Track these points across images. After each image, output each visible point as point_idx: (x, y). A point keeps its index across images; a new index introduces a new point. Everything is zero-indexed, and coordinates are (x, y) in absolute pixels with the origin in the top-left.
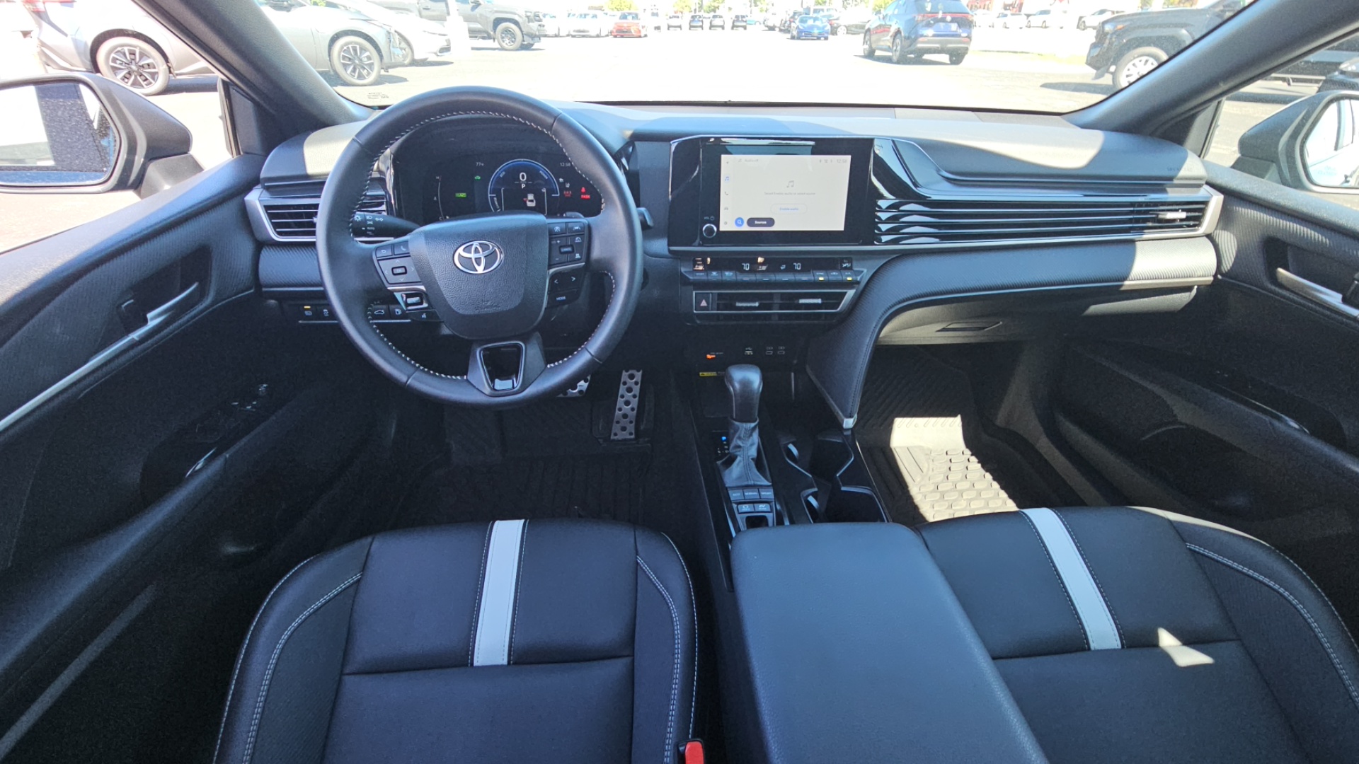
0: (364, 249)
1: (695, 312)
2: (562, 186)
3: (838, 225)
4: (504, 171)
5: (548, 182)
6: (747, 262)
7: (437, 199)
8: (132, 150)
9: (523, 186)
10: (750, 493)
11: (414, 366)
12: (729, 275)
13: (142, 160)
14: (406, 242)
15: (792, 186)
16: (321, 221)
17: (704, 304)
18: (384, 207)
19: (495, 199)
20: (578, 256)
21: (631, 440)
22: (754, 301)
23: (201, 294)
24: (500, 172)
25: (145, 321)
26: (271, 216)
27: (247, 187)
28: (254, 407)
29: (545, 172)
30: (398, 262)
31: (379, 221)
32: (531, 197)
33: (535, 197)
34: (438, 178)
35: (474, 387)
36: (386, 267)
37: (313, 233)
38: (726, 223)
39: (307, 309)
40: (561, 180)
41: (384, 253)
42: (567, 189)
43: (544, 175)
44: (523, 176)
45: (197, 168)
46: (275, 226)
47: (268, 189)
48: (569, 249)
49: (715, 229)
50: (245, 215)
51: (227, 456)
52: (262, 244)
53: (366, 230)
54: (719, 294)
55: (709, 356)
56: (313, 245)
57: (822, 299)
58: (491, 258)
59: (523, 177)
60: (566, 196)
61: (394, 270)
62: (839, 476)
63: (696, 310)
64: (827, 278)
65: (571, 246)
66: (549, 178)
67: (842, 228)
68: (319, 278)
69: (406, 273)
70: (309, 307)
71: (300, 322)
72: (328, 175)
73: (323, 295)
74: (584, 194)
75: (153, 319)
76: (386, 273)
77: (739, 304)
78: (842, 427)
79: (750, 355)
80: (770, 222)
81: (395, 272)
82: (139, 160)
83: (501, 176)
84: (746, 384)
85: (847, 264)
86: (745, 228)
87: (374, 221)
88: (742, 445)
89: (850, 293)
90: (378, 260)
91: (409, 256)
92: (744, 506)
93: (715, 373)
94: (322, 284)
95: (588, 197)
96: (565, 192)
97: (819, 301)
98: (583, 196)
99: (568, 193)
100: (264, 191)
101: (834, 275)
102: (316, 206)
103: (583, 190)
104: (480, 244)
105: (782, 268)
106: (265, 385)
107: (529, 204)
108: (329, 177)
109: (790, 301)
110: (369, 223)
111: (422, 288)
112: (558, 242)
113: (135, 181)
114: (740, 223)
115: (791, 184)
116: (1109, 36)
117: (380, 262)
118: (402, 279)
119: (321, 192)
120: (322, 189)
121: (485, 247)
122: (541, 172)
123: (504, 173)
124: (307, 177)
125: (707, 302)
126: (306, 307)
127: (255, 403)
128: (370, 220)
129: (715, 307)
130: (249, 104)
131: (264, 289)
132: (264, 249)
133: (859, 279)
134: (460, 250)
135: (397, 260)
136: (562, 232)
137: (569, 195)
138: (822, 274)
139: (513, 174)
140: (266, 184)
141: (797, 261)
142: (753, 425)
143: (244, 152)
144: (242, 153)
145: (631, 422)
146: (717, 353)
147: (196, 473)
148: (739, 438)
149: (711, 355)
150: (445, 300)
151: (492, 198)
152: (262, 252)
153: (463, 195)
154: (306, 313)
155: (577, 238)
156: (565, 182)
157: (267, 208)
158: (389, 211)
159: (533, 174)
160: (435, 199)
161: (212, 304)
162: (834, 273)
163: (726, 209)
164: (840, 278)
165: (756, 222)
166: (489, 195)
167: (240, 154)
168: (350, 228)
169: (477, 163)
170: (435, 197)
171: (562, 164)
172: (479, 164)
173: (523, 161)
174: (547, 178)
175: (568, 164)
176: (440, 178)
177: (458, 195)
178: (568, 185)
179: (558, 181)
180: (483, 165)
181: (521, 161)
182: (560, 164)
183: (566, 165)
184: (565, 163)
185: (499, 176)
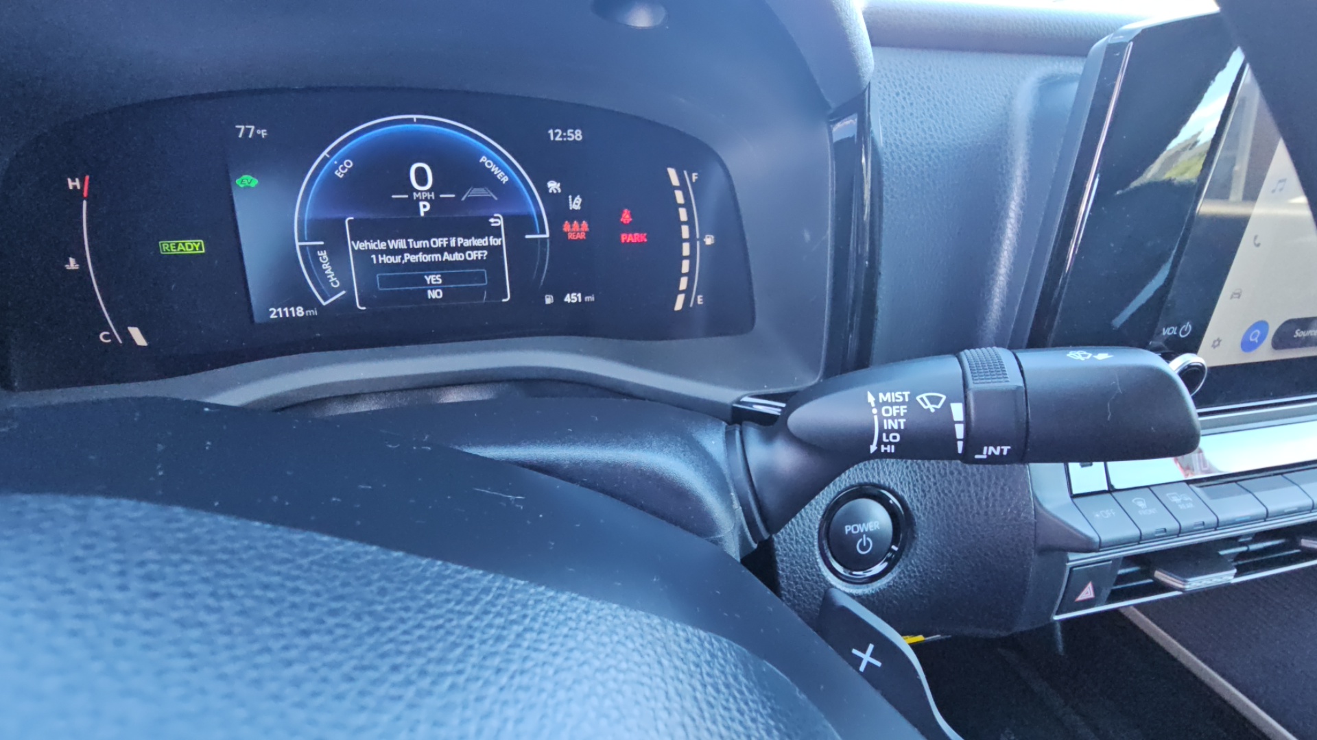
2: (557, 206)
4: (351, 155)
5: (507, 192)
7: (81, 260)
9: (424, 208)
19: (323, 254)
24: (334, 159)
29: (499, 160)
33: (466, 243)
34: (72, 183)
38: (1215, 343)
40: (553, 186)
42: (575, 216)
43: (495, 170)
59: (421, 177)
60: (571, 236)
66: (511, 181)
74: (631, 228)
83: (339, 174)
86: (1265, 353)
95: (641, 237)
96: (567, 226)
98: (625, 237)
99: (576, 231)
103: (626, 217)
114: (1257, 342)
122: (483, 159)
123: (349, 164)
137: (582, 236)
139: (384, 166)
151: (311, 253)
153: (192, 246)
156: (569, 190)
159: (456, 166)
160: (72, 264)
166: (298, 244)
169: (240, 129)
170: (72, 260)
171: (556, 135)
172: (247, 131)
173: (419, 121)
174: (505, 179)
175: (573, 133)
176: (82, 182)
177: (168, 247)
178: (576, 204)
179: (543, 190)
180: (263, 133)
181: (410, 121)
182: (549, 135)
183: (567, 136)
184: (565, 130)
185: (332, 174)
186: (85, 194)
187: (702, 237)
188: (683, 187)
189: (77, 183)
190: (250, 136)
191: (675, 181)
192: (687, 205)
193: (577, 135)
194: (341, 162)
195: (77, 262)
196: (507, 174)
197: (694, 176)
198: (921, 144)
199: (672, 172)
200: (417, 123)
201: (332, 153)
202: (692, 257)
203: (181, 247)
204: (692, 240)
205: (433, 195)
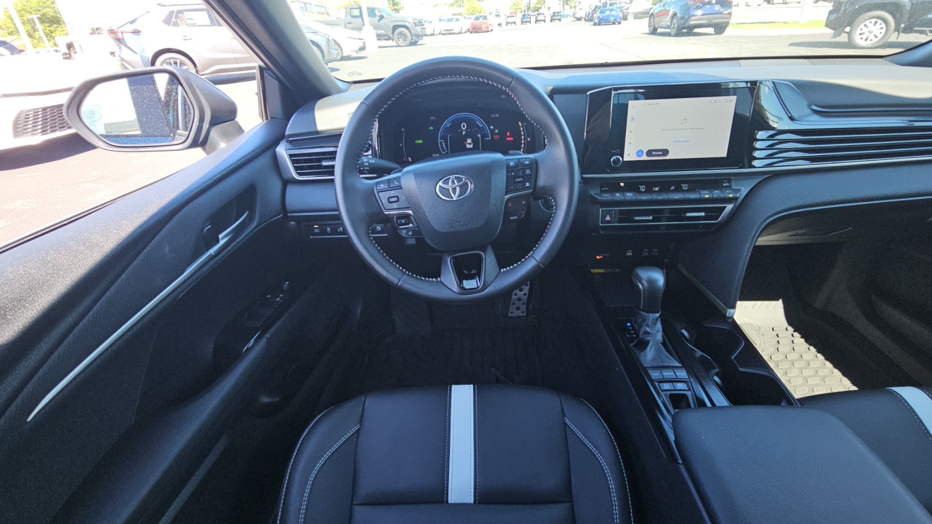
0: (367, 184)
1: (600, 224)
2: (492, 131)
3: (723, 153)
4: (450, 122)
5: (482, 129)
6: (643, 185)
7: (402, 144)
8: (202, 120)
9: (464, 133)
10: (668, 374)
11: (402, 271)
12: (629, 195)
13: (208, 126)
14: (398, 179)
15: (686, 123)
16: (338, 164)
17: (608, 218)
18: (370, 152)
19: (444, 143)
20: (528, 184)
21: (523, 316)
22: (649, 216)
23: (250, 219)
24: (447, 123)
25: (218, 241)
26: (293, 162)
27: (276, 143)
28: (281, 298)
29: (480, 122)
30: (392, 193)
31: (372, 163)
32: (469, 141)
33: (472, 141)
34: (403, 130)
35: (447, 287)
36: (384, 197)
37: (332, 173)
38: (629, 155)
39: (316, 228)
40: (492, 127)
41: (382, 186)
42: (496, 134)
43: (479, 124)
44: (464, 125)
45: (240, 130)
46: (296, 168)
47: (290, 142)
48: (522, 179)
49: (621, 159)
50: (275, 161)
51: (268, 336)
52: (287, 182)
53: (364, 170)
54: (620, 210)
55: (598, 257)
56: (332, 181)
57: (705, 213)
58: (464, 187)
60: (495, 139)
61: (390, 199)
62: (734, 358)
63: (601, 223)
64: (711, 195)
65: (523, 177)
66: (483, 126)
67: (724, 155)
68: (336, 206)
69: (398, 201)
70: (317, 226)
71: (311, 237)
72: (344, 129)
73: (339, 217)
74: (509, 137)
75: (223, 238)
76: (383, 201)
77: (637, 218)
78: (726, 316)
79: (630, 256)
80: (665, 152)
81: (390, 201)
82: (206, 125)
83: (448, 126)
84: (652, 282)
85: (727, 184)
86: (645, 158)
87: (369, 163)
88: (650, 331)
89: (729, 207)
90: (378, 192)
91: (402, 188)
92: (664, 384)
93: (603, 270)
94: (338, 209)
95: (512, 139)
96: (494, 136)
97: (703, 214)
98: (508, 139)
99: (496, 137)
100: (288, 144)
101: (717, 194)
102: (336, 152)
103: (508, 134)
104: (455, 177)
105: (672, 189)
106: (287, 283)
107: (468, 146)
108: (345, 131)
109: (678, 214)
110: (365, 164)
111: (410, 212)
112: (513, 174)
113: (203, 140)
114: (641, 154)
115: (685, 121)
116: (844, 5)
117: (379, 193)
118: (395, 206)
119: (339, 142)
120: (340, 139)
121: (459, 179)
122: (477, 122)
123: (450, 124)
124: (317, 132)
125: (611, 217)
126: (315, 226)
127: (281, 296)
128: (366, 162)
129: (617, 220)
130: (276, 83)
131: (289, 214)
132: (288, 185)
133: (738, 195)
134: (440, 183)
135: (392, 192)
136: (516, 166)
137: (498, 139)
138: (707, 192)
139: (456, 124)
140: (290, 139)
141: (684, 182)
142: (658, 315)
143: (270, 117)
144: (269, 118)
145: (523, 304)
146: (605, 255)
147: (249, 349)
148: (648, 326)
149: (599, 256)
150: (429, 222)
151: (441, 143)
152: (287, 188)
153: (420, 142)
154: (316, 231)
155: (527, 171)
156: (495, 128)
157: (291, 156)
158: (374, 154)
159: (471, 123)
160: (401, 145)
161: (257, 226)
162: (717, 192)
163: (630, 143)
164: (722, 195)
165: (654, 153)
166: (439, 141)
167: (268, 119)
168: (357, 168)
169: (430, 118)
171: (493, 116)
172: (432, 118)
174: (481, 126)
177: (417, 142)
178: (497, 131)
179: (489, 128)
180: (435, 118)
181: (462, 114)
182: (491, 116)
183: (495, 116)
184: (495, 114)
185: (446, 126)
187: (527, 139)
188: (522, 126)
191: (520, 125)
192: (523, 131)
193: (498, 115)
197: (525, 124)
199: (520, 123)
200: (464, 115)
202: (524, 144)
204: (524, 139)
205: (466, 130)
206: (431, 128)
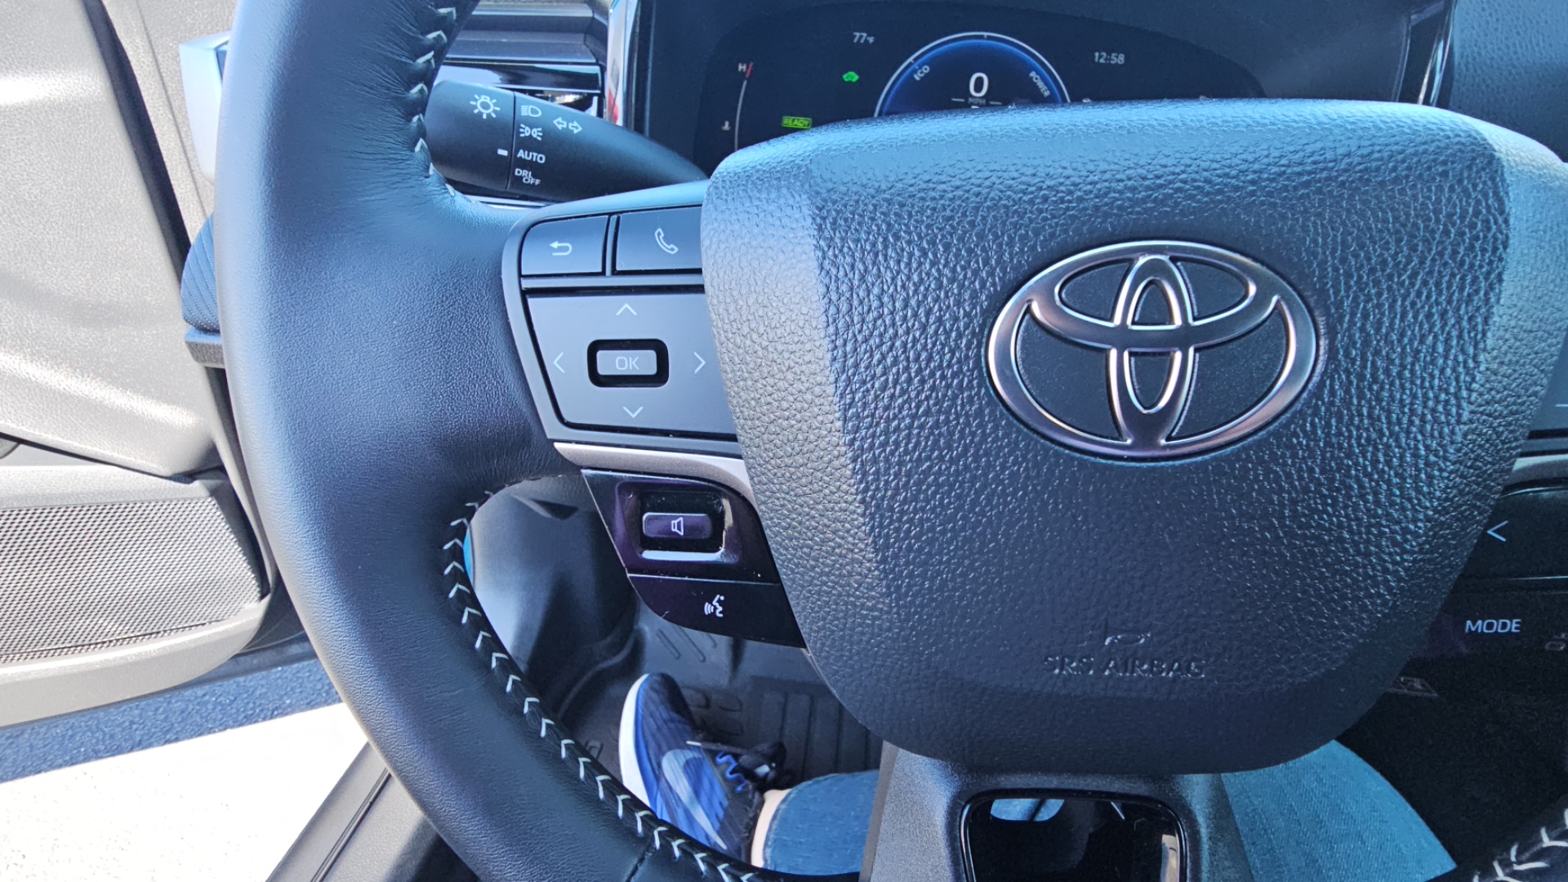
4: (930, 62)
7: (732, 125)
24: (919, 63)
29: (1045, 77)
30: (627, 315)
36: (561, 332)
41: (561, 256)
43: (1040, 84)
44: (978, 88)
59: (979, 85)
61: (601, 355)
66: (1052, 96)
69: (659, 379)
76: (554, 365)
81: (602, 370)
83: (917, 77)
87: (548, 131)
90: (525, 294)
91: (699, 289)
110: (526, 132)
111: (734, 471)
117: (531, 301)
118: (632, 406)
122: (1033, 74)
123: (926, 69)
128: (530, 122)
135: (626, 305)
139: (951, 74)
160: (726, 127)
169: (855, 36)
170: (727, 123)
171: (1100, 58)
172: (861, 37)
173: (989, 38)
174: (1047, 94)
175: (1117, 57)
176: (747, 68)
180: (871, 40)
181: (981, 37)
182: (1094, 56)
183: (1110, 59)
184: (1109, 54)
185: (911, 76)
186: (747, 75)
189: (744, 67)
190: (862, 41)
193: (1120, 59)
194: (920, 68)
195: (730, 125)
196: (1050, 88)
198: (1502, 59)
200: (986, 38)
201: (916, 60)
203: (796, 122)
205: (984, 102)
206: (852, 77)
